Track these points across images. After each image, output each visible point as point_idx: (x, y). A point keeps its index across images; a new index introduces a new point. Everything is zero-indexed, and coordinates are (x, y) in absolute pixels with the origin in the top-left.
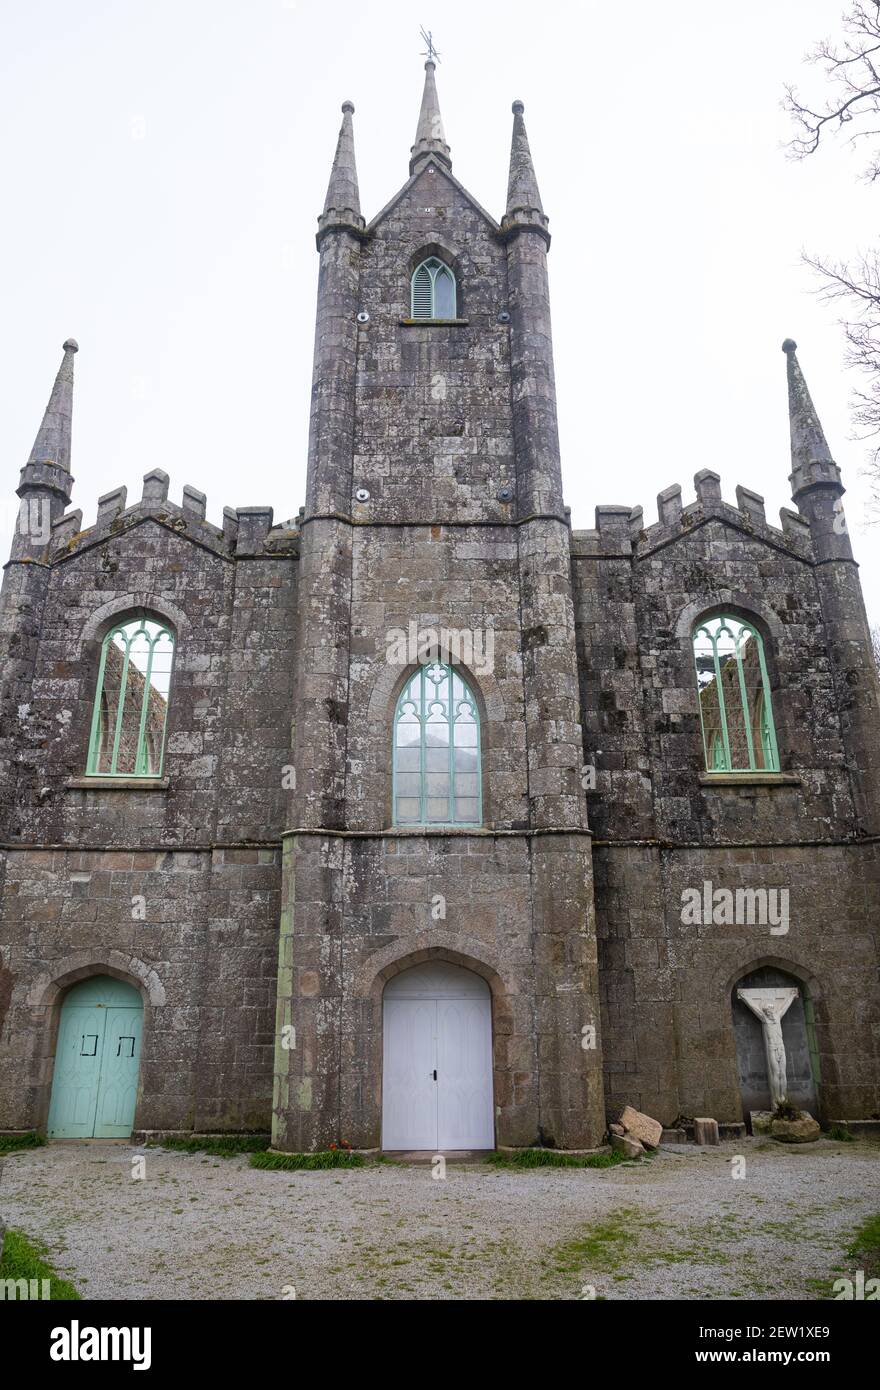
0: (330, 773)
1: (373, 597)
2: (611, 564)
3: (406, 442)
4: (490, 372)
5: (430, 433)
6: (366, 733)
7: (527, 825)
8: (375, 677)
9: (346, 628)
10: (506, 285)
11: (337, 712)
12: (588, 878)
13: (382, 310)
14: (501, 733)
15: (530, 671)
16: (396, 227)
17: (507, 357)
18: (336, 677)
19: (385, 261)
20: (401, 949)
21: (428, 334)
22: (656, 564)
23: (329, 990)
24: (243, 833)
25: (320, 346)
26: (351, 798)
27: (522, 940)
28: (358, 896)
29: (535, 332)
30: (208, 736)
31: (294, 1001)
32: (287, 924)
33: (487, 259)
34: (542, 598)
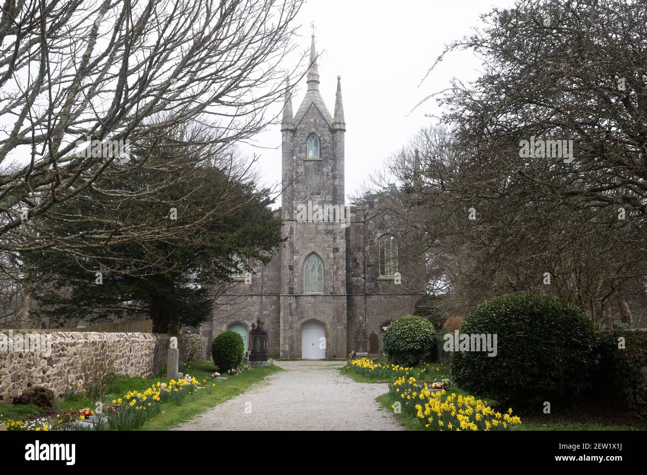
0: (290, 282)
1: (299, 240)
2: (358, 224)
3: (306, 197)
4: (328, 175)
5: (312, 194)
6: (298, 272)
7: (333, 293)
8: (299, 259)
9: (292, 248)
10: (333, 148)
11: (291, 268)
12: (345, 305)
13: (299, 155)
14: (328, 272)
15: (335, 258)
16: (303, 126)
17: (332, 171)
18: (291, 260)
19: (300, 138)
20: (306, 319)
21: (312, 163)
22: (371, 222)
23: (291, 327)
24: (269, 292)
25: (283, 169)
26: (295, 287)
27: (331, 318)
28: (296, 308)
29: (340, 165)
30: (259, 268)
31: (284, 330)
32: (282, 314)
33: (328, 138)
34: (338, 241)
